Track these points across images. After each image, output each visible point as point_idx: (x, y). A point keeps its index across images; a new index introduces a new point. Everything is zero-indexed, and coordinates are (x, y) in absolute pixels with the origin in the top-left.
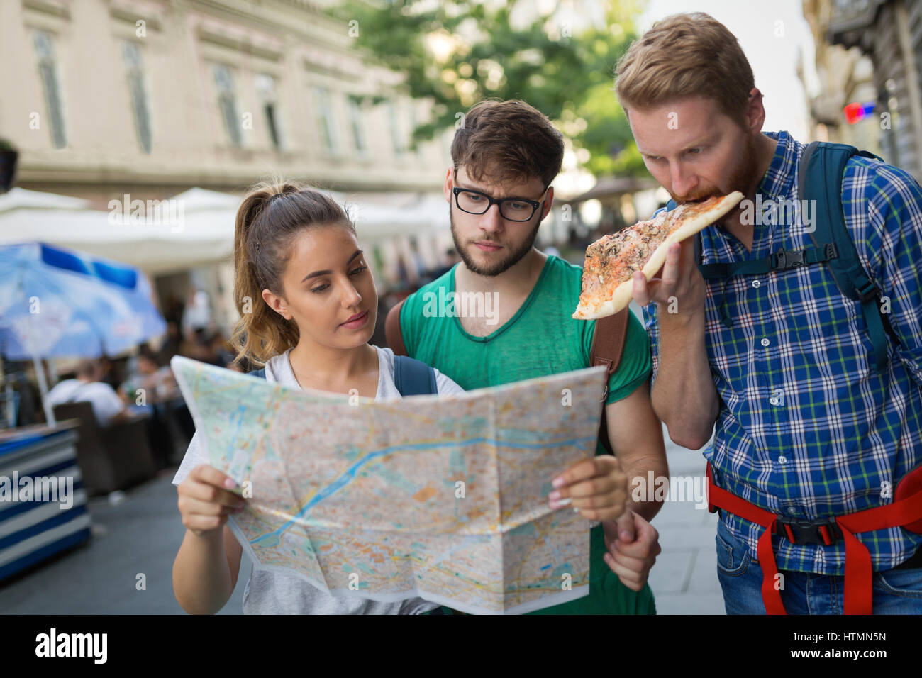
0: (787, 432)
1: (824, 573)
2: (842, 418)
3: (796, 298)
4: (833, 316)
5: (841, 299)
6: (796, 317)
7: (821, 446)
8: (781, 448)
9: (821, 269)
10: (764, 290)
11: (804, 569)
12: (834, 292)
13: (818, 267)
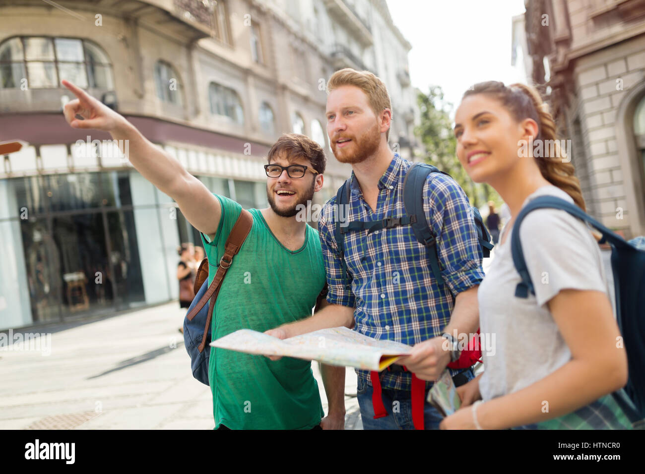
0: (389, 312)
1: (400, 389)
2: (416, 304)
3: (395, 241)
4: (412, 252)
5: (417, 243)
6: (394, 251)
8: (386, 320)
9: (409, 227)
10: (380, 235)
11: (391, 387)
12: (414, 239)
13: (407, 226)
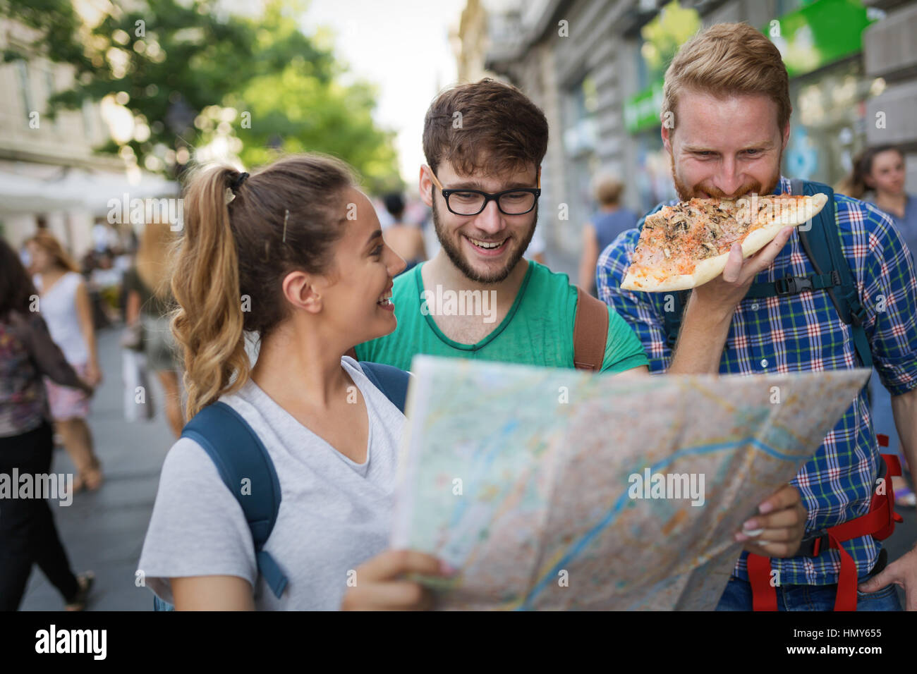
1: (815, 584)
2: (835, 434)
3: (801, 322)
4: (833, 338)
5: (838, 323)
6: (799, 340)
7: (818, 461)
9: (824, 295)
11: (798, 582)
13: (821, 293)
